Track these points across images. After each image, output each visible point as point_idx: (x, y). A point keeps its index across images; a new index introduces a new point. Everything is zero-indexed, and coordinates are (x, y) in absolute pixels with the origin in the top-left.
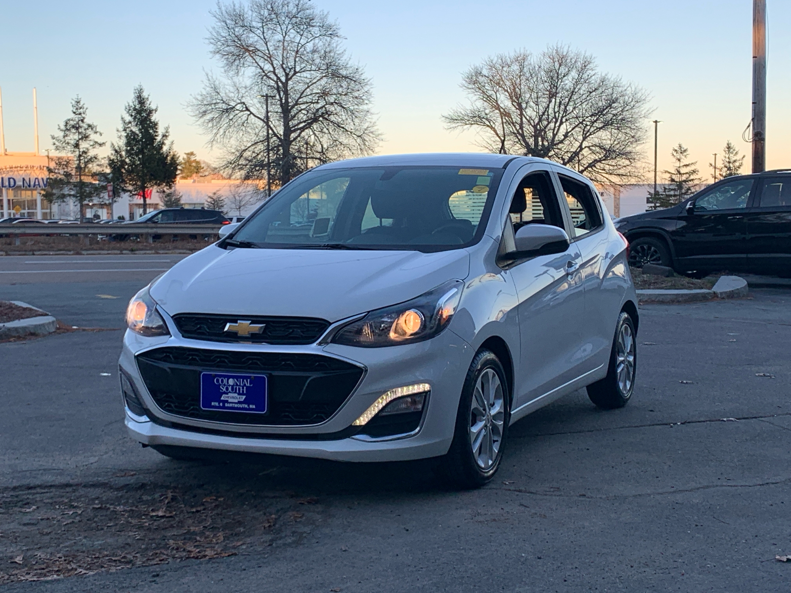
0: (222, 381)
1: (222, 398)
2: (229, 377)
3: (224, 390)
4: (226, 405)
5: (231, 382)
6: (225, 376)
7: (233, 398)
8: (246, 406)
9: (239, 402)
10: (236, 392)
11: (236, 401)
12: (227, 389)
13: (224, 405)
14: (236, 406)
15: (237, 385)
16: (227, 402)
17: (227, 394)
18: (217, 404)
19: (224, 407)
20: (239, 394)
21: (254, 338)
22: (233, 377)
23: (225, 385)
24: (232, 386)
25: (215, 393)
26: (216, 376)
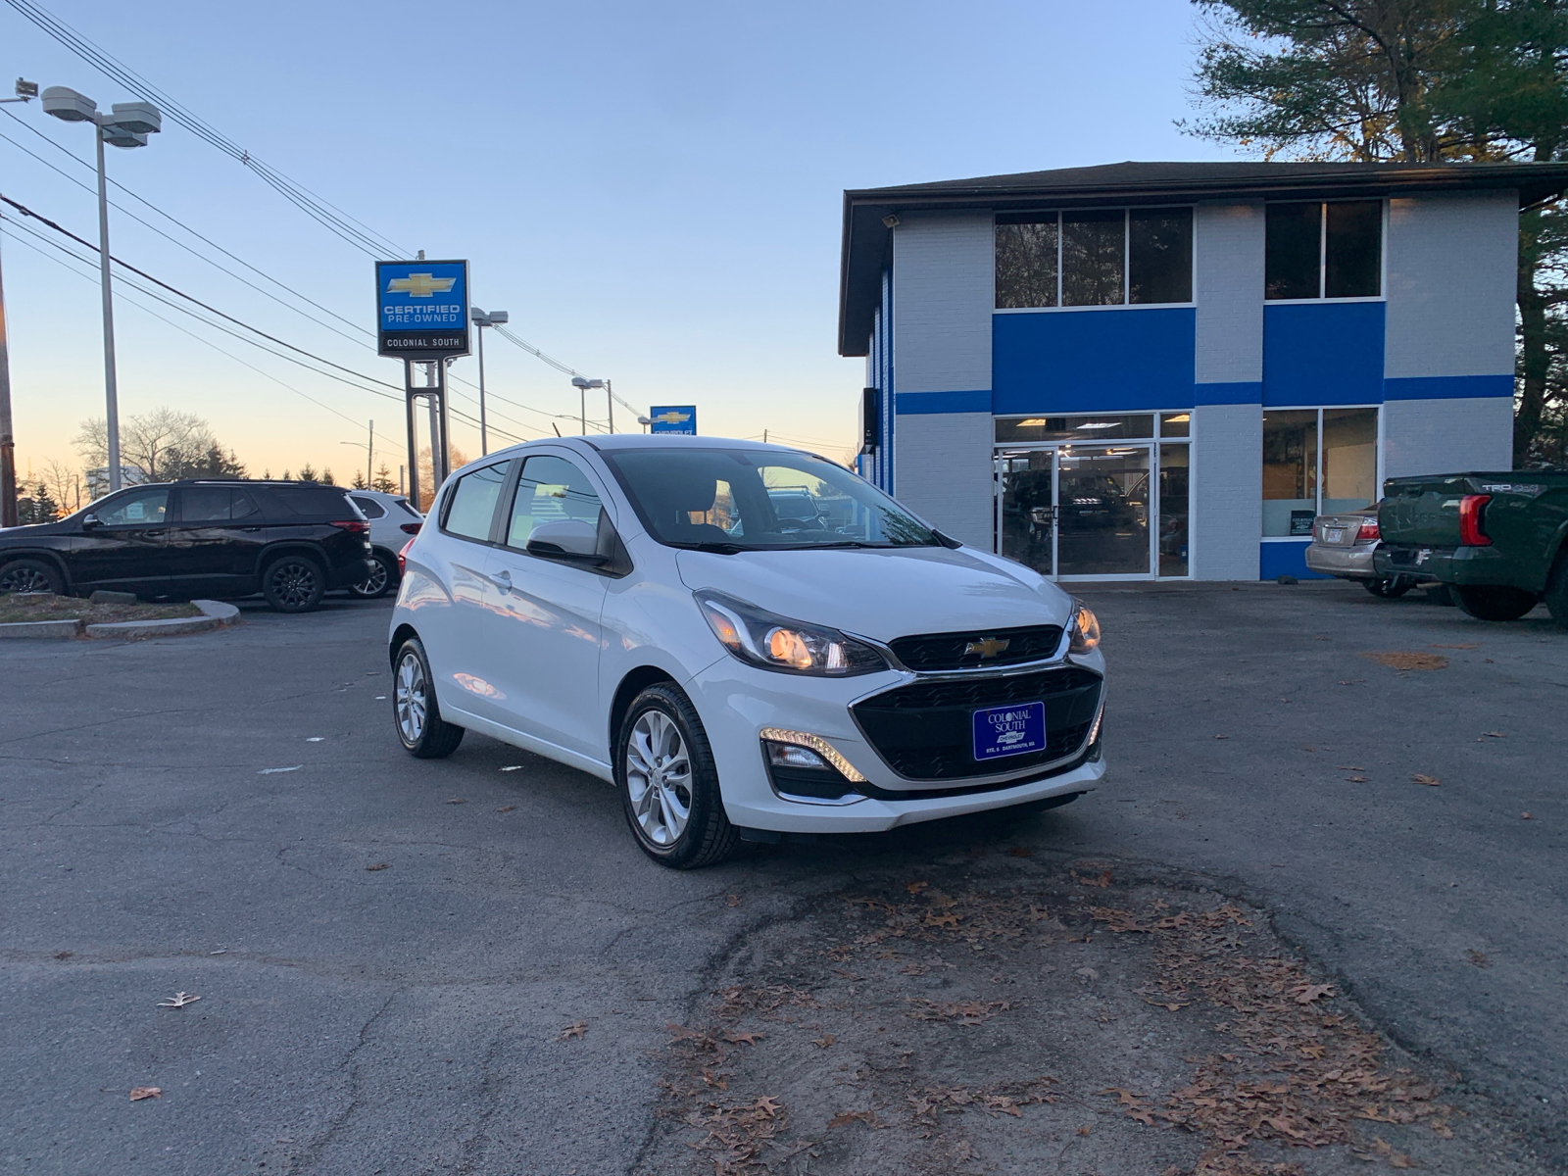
0: (998, 718)
1: (999, 741)
2: (1005, 712)
3: (1001, 729)
4: (1004, 748)
5: (1009, 717)
6: (1000, 712)
7: (1012, 737)
8: (1026, 745)
9: (1019, 742)
10: (1014, 730)
11: (1015, 741)
12: (1004, 727)
13: (1001, 749)
14: (1015, 747)
15: (1016, 720)
16: (1005, 744)
17: (1004, 734)
18: (992, 750)
19: (1001, 752)
20: (1018, 731)
21: (1002, 658)
22: (1010, 711)
23: (1001, 723)
24: (1011, 722)
25: (989, 735)
26: (992, 712)
